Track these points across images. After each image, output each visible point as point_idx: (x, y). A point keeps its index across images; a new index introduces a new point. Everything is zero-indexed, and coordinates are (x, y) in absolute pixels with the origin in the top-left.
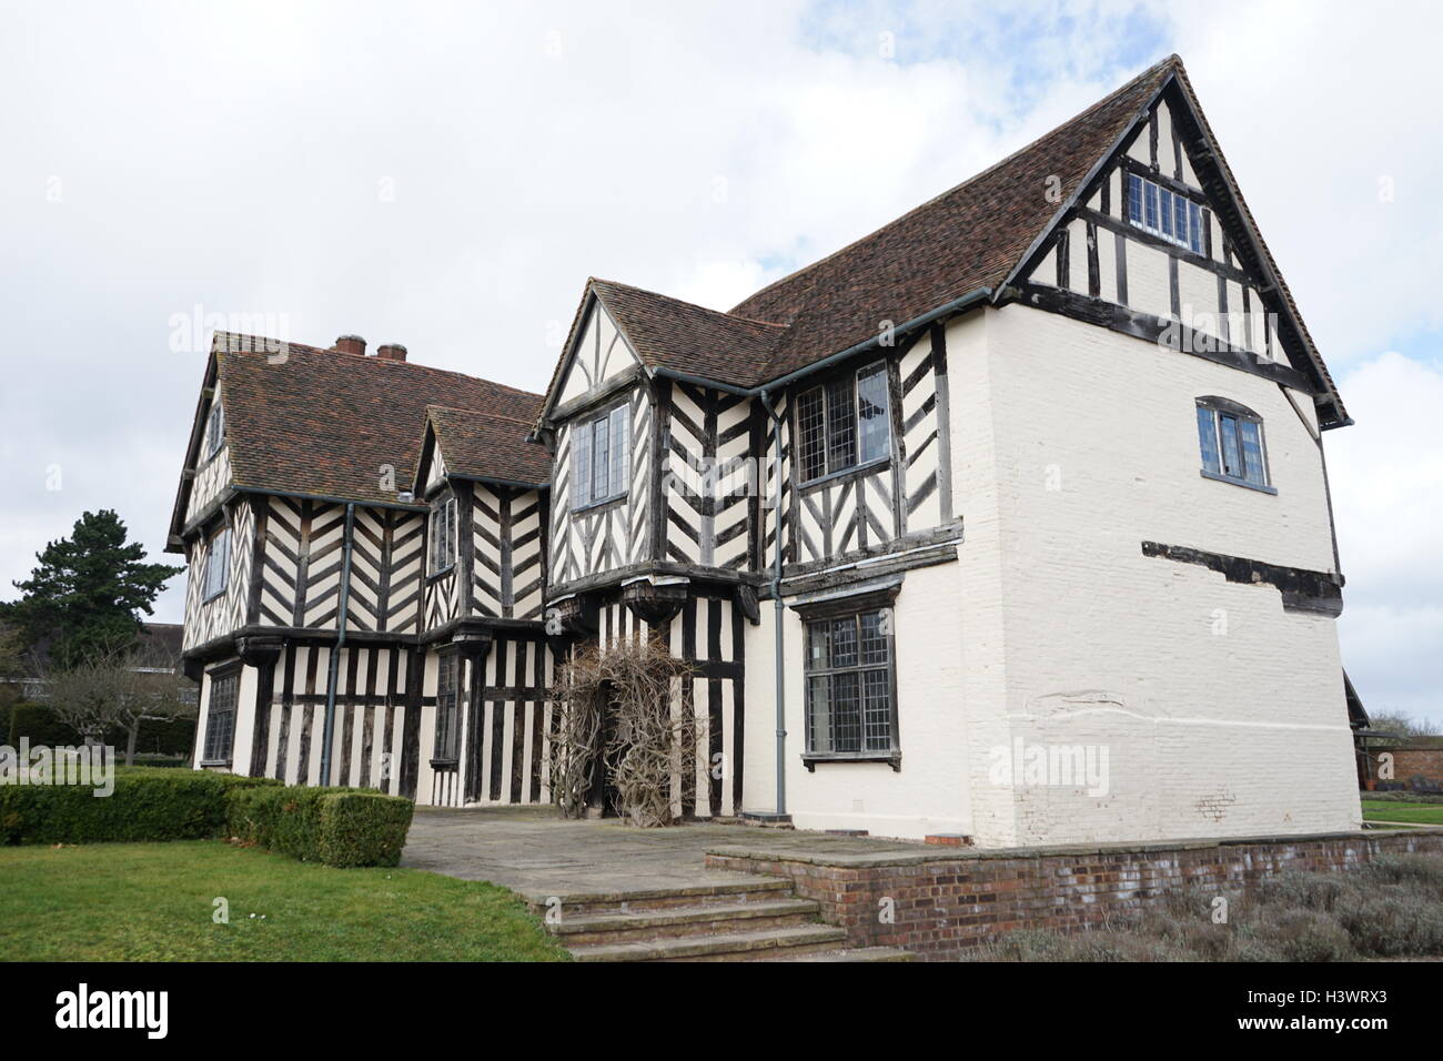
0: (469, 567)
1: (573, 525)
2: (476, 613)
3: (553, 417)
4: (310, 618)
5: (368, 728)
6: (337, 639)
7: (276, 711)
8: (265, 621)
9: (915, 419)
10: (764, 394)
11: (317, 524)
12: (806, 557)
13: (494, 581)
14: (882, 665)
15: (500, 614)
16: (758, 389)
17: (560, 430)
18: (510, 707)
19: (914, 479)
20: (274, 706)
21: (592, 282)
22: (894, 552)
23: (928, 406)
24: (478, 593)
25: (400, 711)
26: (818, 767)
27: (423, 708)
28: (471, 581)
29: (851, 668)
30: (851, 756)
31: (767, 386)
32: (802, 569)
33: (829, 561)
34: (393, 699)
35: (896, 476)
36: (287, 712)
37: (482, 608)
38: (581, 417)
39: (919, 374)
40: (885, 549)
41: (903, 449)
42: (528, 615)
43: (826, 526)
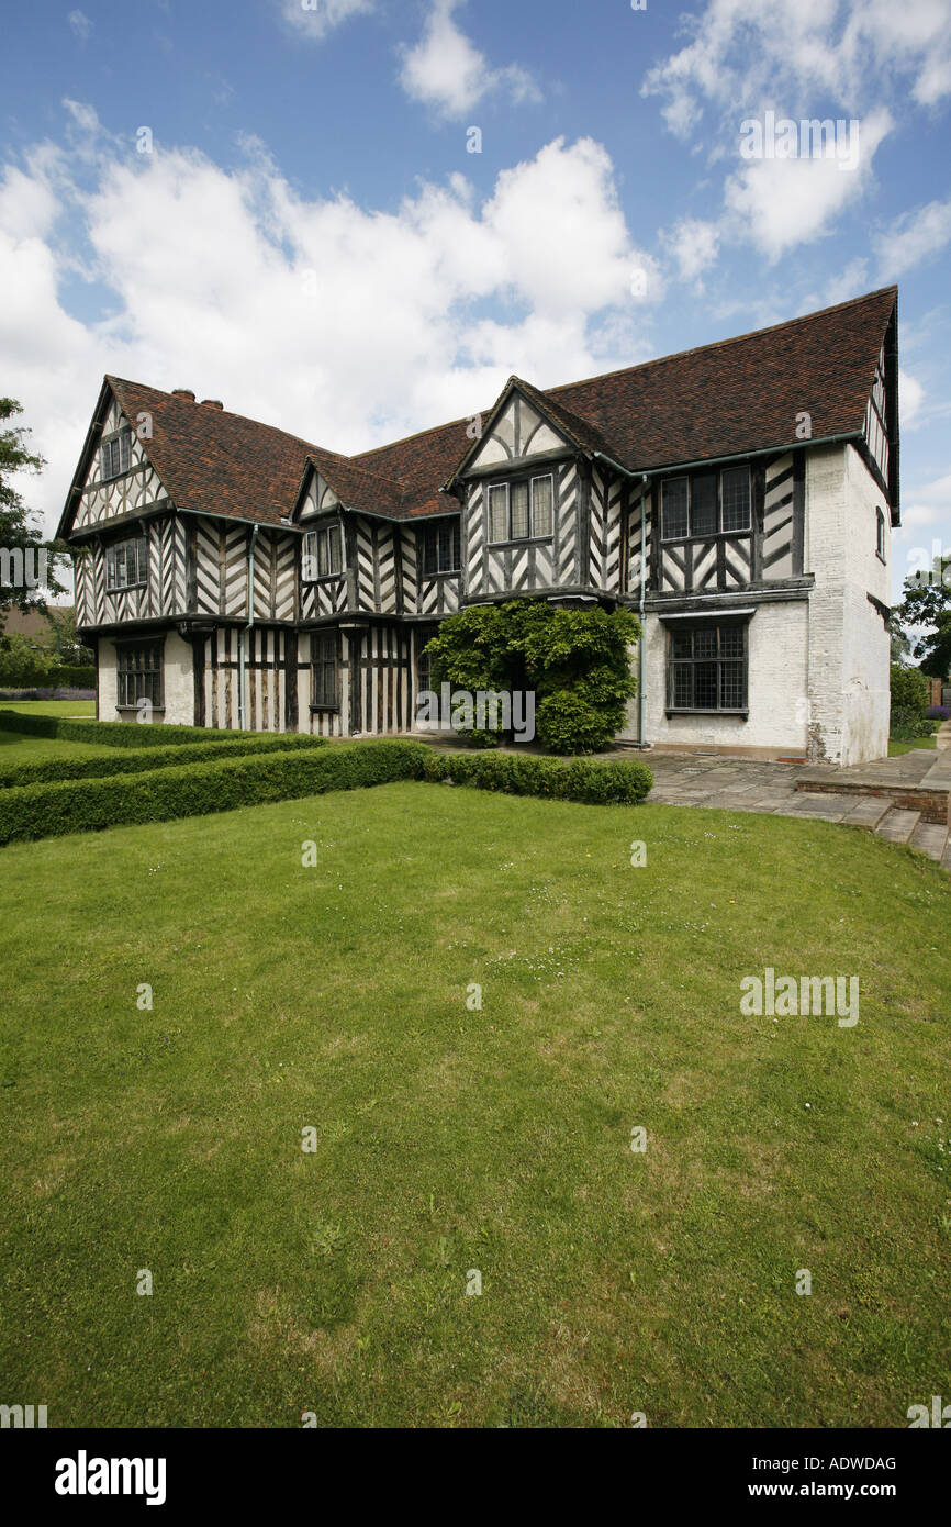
0: (356, 576)
1: (490, 556)
2: (361, 609)
3: (466, 476)
4: (229, 609)
5: (264, 683)
6: (248, 623)
7: (208, 674)
8: (201, 611)
9: (774, 508)
10: (645, 477)
11: (229, 539)
12: (667, 587)
13: (370, 586)
14: (738, 659)
15: (374, 609)
16: (640, 473)
17: (470, 486)
18: (375, 670)
19: (769, 546)
20: (206, 671)
21: (513, 379)
22: (750, 590)
23: (785, 501)
24: (362, 595)
25: (282, 673)
26: (673, 717)
27: (299, 671)
28: (359, 586)
29: (712, 659)
30: (712, 711)
31: (650, 472)
32: (663, 595)
33: (689, 591)
34: (278, 665)
35: (752, 543)
36: (215, 673)
37: (365, 606)
38: (493, 479)
39: (779, 481)
40: (742, 588)
41: (761, 526)
42: (389, 611)
43: (688, 569)
